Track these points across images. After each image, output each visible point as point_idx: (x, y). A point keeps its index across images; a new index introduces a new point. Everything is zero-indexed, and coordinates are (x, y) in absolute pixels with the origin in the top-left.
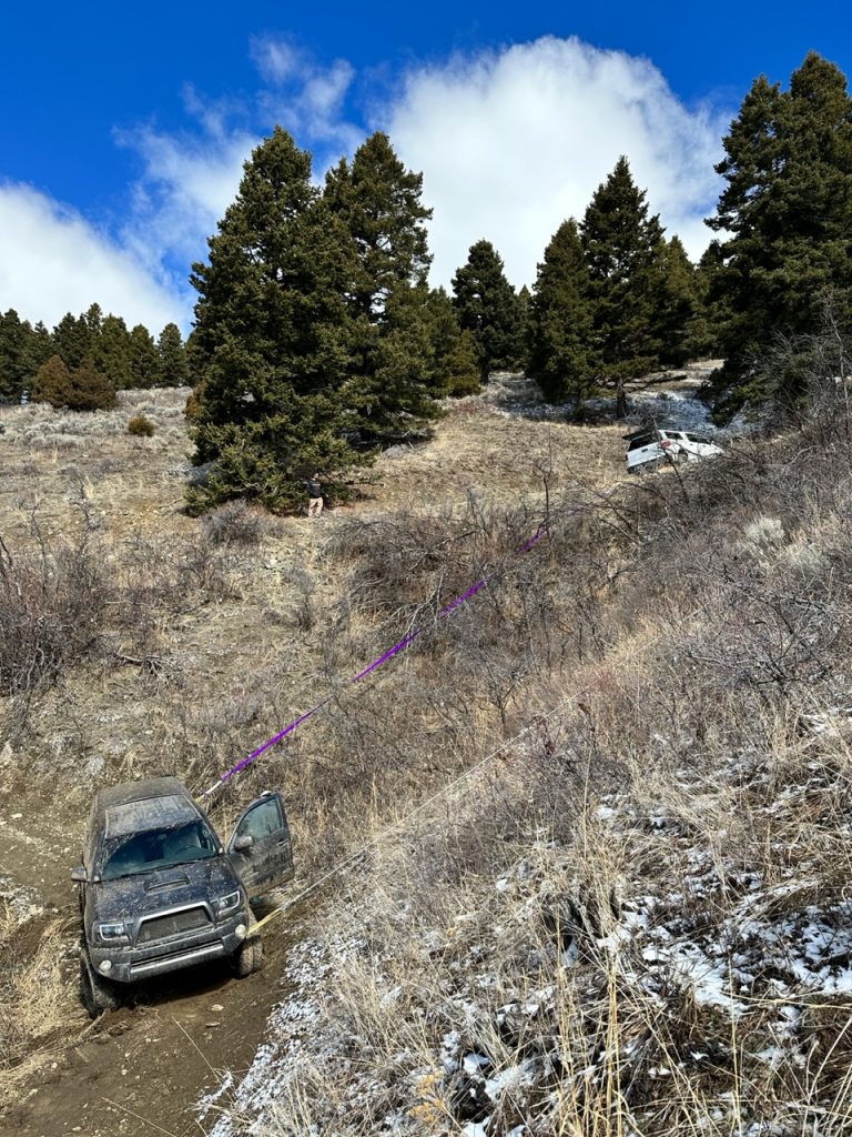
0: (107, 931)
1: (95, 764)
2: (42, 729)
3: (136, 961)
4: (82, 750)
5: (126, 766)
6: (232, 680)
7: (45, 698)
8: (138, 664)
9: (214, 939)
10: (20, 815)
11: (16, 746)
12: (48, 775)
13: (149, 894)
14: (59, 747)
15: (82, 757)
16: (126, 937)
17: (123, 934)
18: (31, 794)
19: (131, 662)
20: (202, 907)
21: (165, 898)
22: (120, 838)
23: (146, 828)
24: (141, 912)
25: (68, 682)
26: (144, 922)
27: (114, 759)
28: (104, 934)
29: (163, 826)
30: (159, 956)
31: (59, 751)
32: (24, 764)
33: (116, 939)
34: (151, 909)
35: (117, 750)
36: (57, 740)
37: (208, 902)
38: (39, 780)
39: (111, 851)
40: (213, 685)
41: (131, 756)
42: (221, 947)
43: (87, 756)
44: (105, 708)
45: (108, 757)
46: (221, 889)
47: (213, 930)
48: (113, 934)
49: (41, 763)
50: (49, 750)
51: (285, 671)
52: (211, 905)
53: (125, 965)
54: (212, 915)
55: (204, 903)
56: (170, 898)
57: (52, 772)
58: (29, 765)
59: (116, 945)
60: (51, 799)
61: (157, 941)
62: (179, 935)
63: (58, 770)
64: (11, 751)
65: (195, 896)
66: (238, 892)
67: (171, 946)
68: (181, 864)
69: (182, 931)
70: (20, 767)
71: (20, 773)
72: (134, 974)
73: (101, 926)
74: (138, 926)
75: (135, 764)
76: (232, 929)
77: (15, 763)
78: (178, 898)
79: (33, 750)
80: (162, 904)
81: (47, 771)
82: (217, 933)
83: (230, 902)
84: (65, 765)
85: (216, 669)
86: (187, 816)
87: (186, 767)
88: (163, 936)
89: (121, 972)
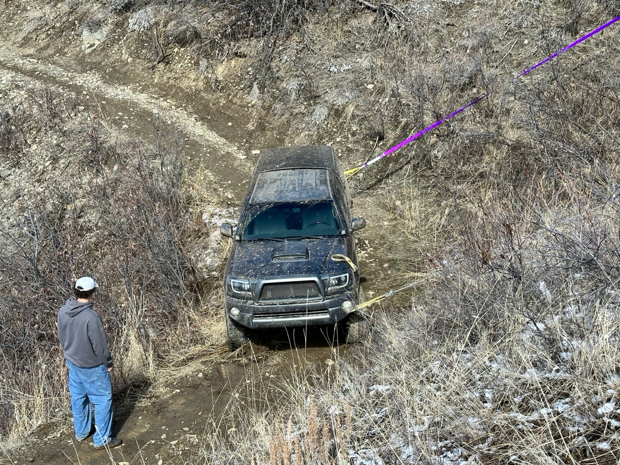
0: (236, 285)
1: (321, 112)
2: (281, 73)
3: (257, 313)
4: (311, 96)
5: (346, 118)
6: (461, 35)
7: (288, 42)
8: (375, 11)
9: (322, 309)
10: (258, 152)
11: (262, 88)
12: (283, 118)
13: (274, 261)
14: (294, 93)
15: (310, 105)
16: (250, 293)
17: (249, 290)
18: (269, 133)
19: (369, 8)
20: (314, 282)
21: (285, 268)
22: (261, 205)
23: (283, 200)
24: (263, 276)
25: (311, 26)
26: (265, 285)
27: (337, 110)
28: (234, 287)
29: (298, 201)
30: (276, 314)
31: (293, 96)
32: (267, 104)
33: (243, 292)
34: (272, 275)
35: (340, 101)
36: (292, 85)
37: (319, 278)
38: (276, 122)
39: (252, 216)
40: (441, 39)
41: (351, 109)
42: (328, 316)
43: (315, 104)
44: (336, 57)
45: (332, 107)
46: (333, 269)
47: (321, 302)
48: (240, 289)
49: (278, 106)
50: (286, 94)
51: (520, 27)
52: (322, 282)
53: (248, 315)
54: (322, 290)
55: (315, 279)
56: (289, 269)
57: (287, 116)
58: (270, 107)
59: (243, 298)
60: (284, 139)
61: (275, 302)
62: (293, 300)
63: (291, 114)
64: (257, 91)
65: (309, 272)
66: (347, 274)
67: (286, 308)
68: (307, 238)
69: (296, 297)
70: (263, 107)
71: (264, 113)
72: (256, 323)
73: (232, 280)
74: (260, 286)
75: (353, 117)
76: (340, 303)
77: (260, 103)
78: (295, 270)
79: (274, 93)
80: (281, 273)
81: (283, 115)
82: (324, 305)
83: (340, 282)
84: (297, 111)
85: (448, 21)
86: (320, 194)
87: (397, 126)
88: (280, 298)
89: (246, 319)
